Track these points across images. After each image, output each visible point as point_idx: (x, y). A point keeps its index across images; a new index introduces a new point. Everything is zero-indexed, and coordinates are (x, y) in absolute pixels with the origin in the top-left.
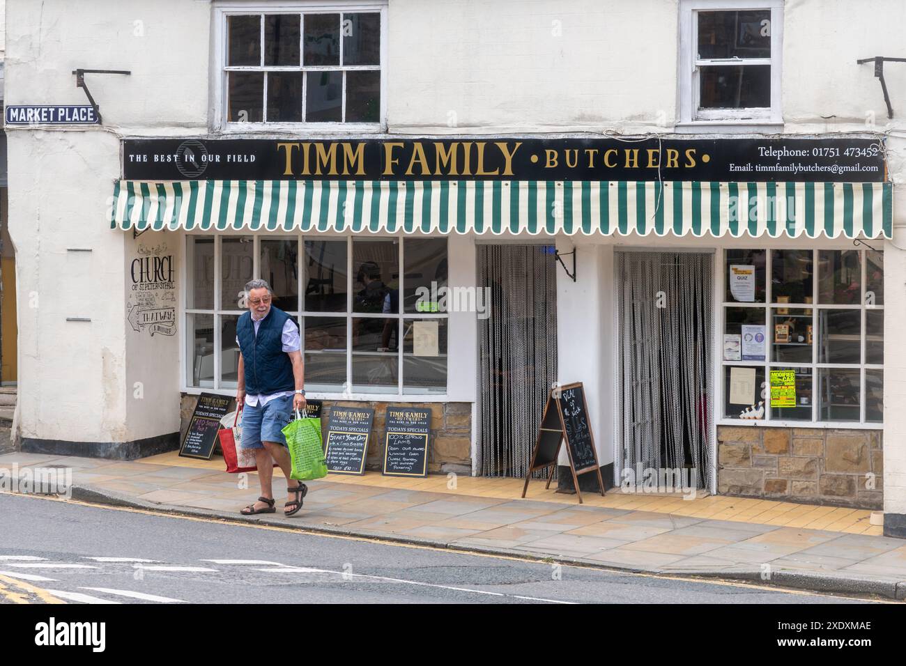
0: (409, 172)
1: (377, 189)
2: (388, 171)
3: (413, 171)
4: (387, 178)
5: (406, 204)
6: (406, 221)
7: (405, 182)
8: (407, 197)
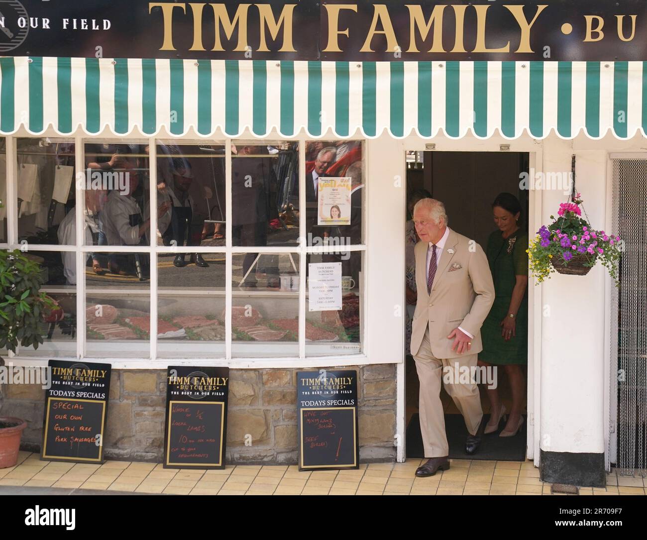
0: (366, 48)
1: (315, 74)
2: (333, 46)
3: (372, 47)
4: (330, 57)
5: (364, 96)
6: (364, 121)
7: (361, 63)
8: (364, 85)
